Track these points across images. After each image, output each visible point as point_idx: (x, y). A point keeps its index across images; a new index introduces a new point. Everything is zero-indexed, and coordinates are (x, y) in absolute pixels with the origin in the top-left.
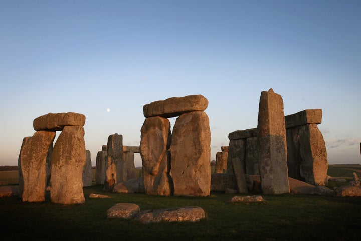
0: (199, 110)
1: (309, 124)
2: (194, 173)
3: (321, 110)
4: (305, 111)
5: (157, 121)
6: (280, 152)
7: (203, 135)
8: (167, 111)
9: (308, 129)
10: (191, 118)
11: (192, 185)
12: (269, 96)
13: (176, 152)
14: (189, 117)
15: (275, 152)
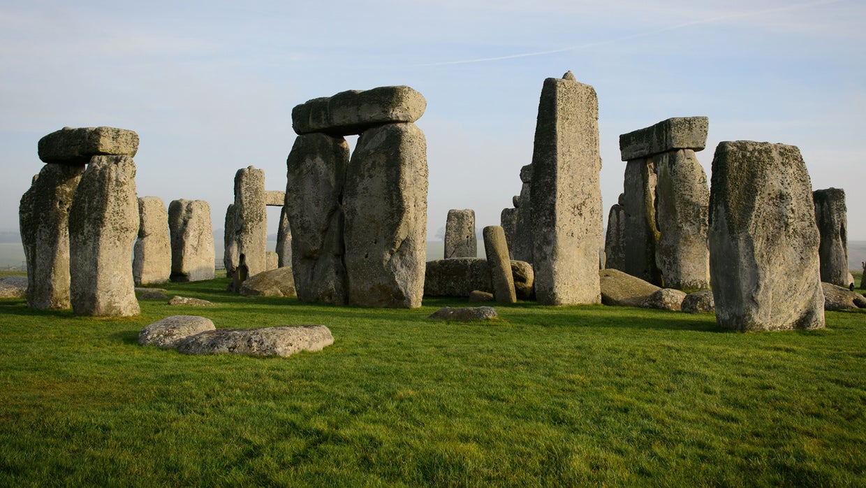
0: (401, 119)
1: (678, 149)
2: (388, 256)
3: (705, 119)
4: (668, 121)
5: (319, 142)
6: (581, 215)
7: (407, 174)
8: (338, 119)
9: (673, 161)
10: (384, 137)
11: (384, 281)
12: (560, 90)
13: (353, 212)
14: (380, 136)
15: (569, 215)
